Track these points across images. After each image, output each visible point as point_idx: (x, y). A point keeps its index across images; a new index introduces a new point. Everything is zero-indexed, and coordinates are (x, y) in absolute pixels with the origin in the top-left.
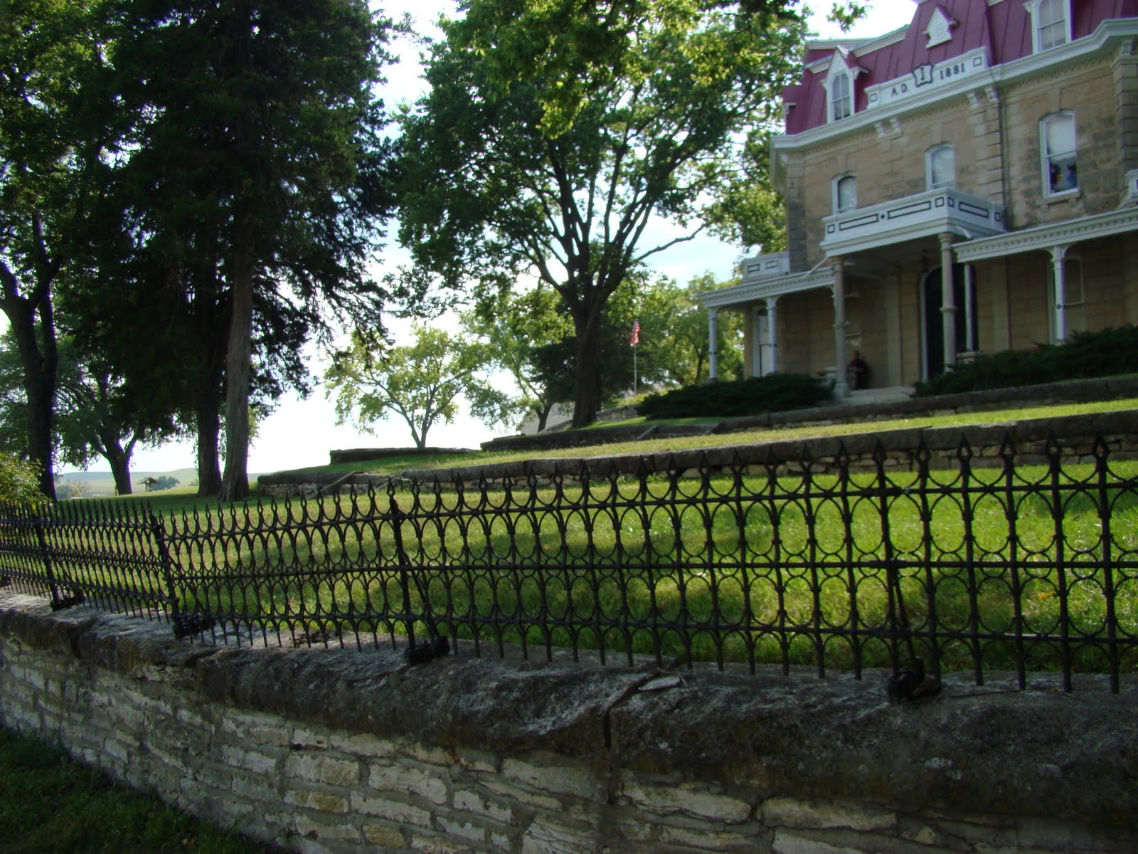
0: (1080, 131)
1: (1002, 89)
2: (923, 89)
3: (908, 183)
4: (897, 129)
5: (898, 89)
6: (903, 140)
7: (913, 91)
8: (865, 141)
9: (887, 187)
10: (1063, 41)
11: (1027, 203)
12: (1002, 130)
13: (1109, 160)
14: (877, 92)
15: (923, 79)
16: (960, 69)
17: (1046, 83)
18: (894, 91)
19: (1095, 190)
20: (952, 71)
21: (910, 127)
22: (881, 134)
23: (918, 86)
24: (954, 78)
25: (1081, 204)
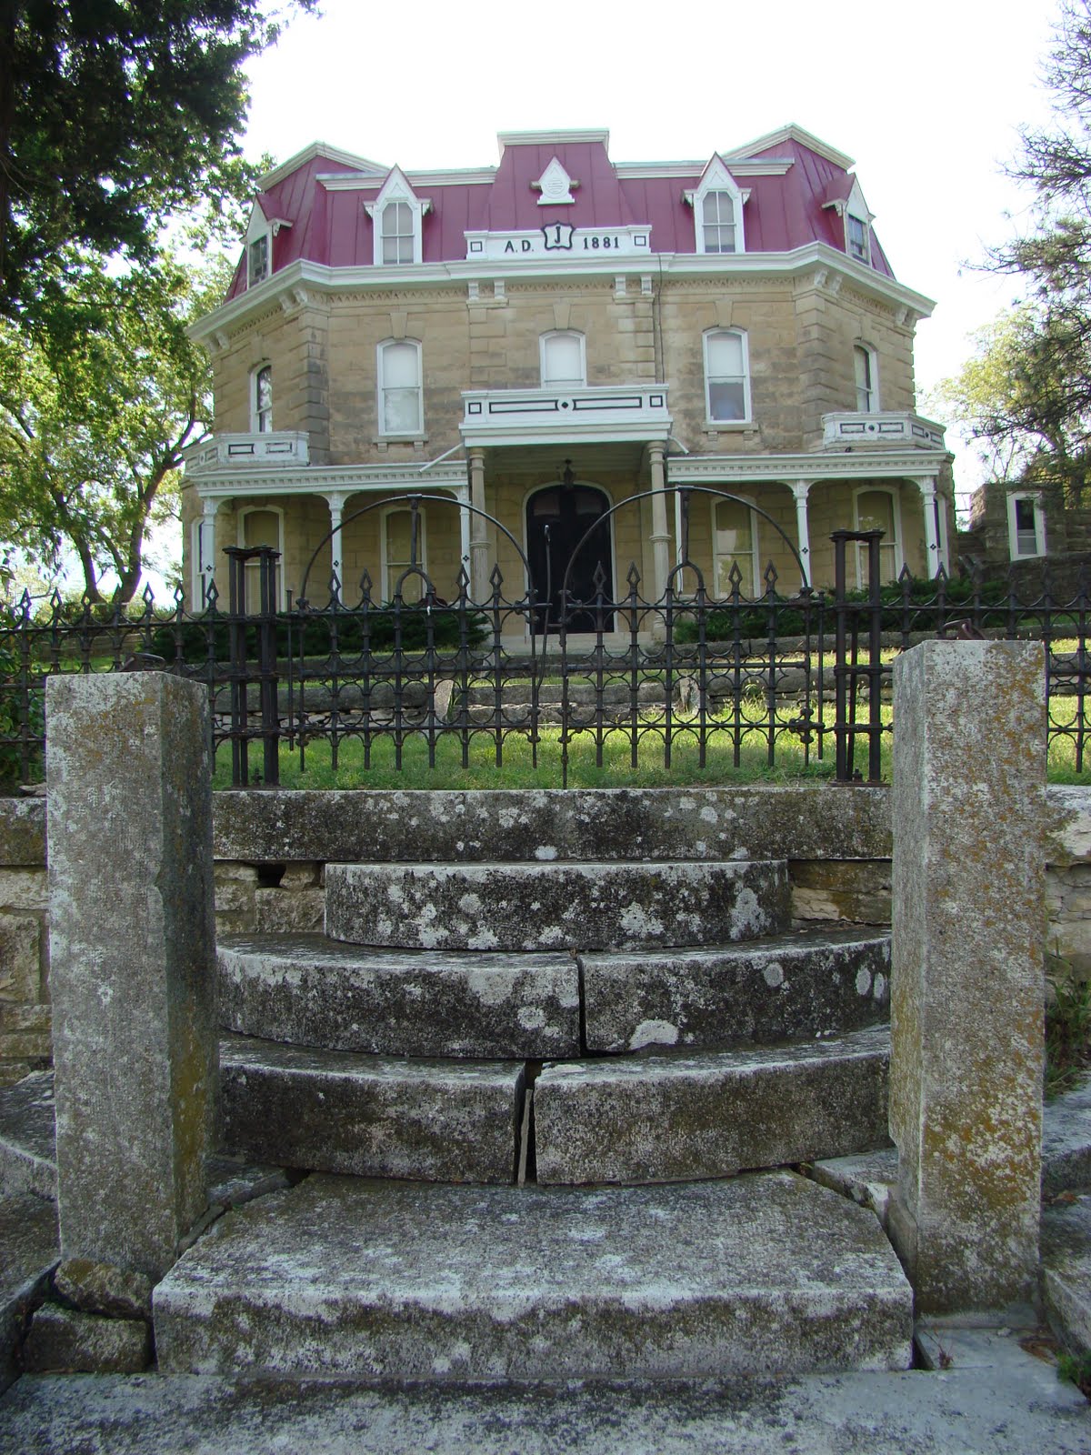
0: (755, 355)
1: (662, 282)
2: (554, 253)
3: (516, 370)
4: (500, 296)
5: (517, 244)
6: (508, 314)
7: (538, 251)
8: (444, 301)
9: (481, 370)
10: (730, 248)
11: (688, 425)
12: (657, 330)
13: (790, 395)
14: (483, 241)
15: (558, 241)
16: (613, 243)
17: (715, 292)
18: (509, 245)
19: (774, 425)
20: (601, 243)
21: (519, 299)
22: (474, 297)
23: (548, 249)
24: (601, 251)
25: (757, 439)
